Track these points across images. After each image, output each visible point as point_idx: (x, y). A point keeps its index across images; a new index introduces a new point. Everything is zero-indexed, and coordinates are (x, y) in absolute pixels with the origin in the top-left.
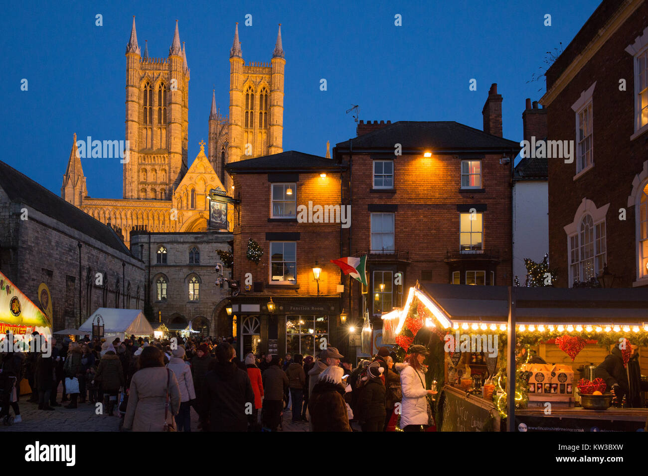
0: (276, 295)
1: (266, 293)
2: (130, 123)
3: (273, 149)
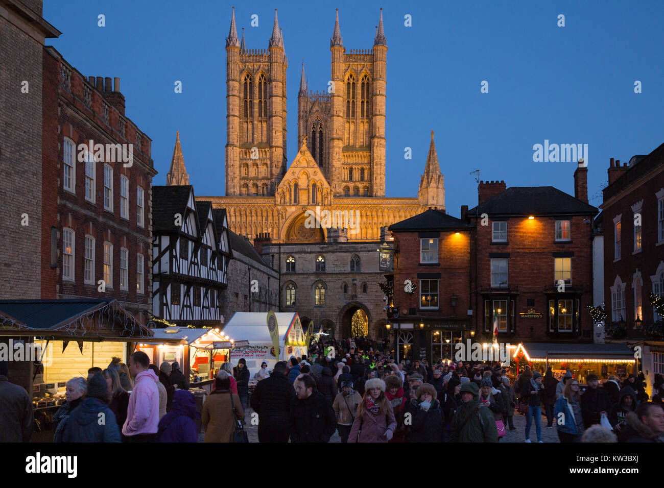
0: (425, 317)
1: (418, 315)
2: (231, 118)
3: (376, 140)
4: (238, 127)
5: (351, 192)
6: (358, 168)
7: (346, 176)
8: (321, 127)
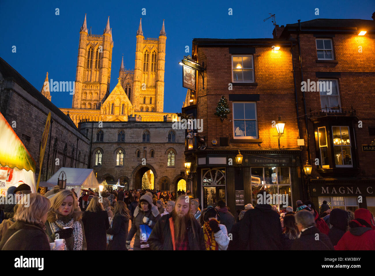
0: (243, 149)
1: (231, 147)
2: (79, 67)
3: (159, 83)
4: (83, 72)
5: (144, 110)
6: (149, 97)
7: (142, 101)
8: (130, 86)
